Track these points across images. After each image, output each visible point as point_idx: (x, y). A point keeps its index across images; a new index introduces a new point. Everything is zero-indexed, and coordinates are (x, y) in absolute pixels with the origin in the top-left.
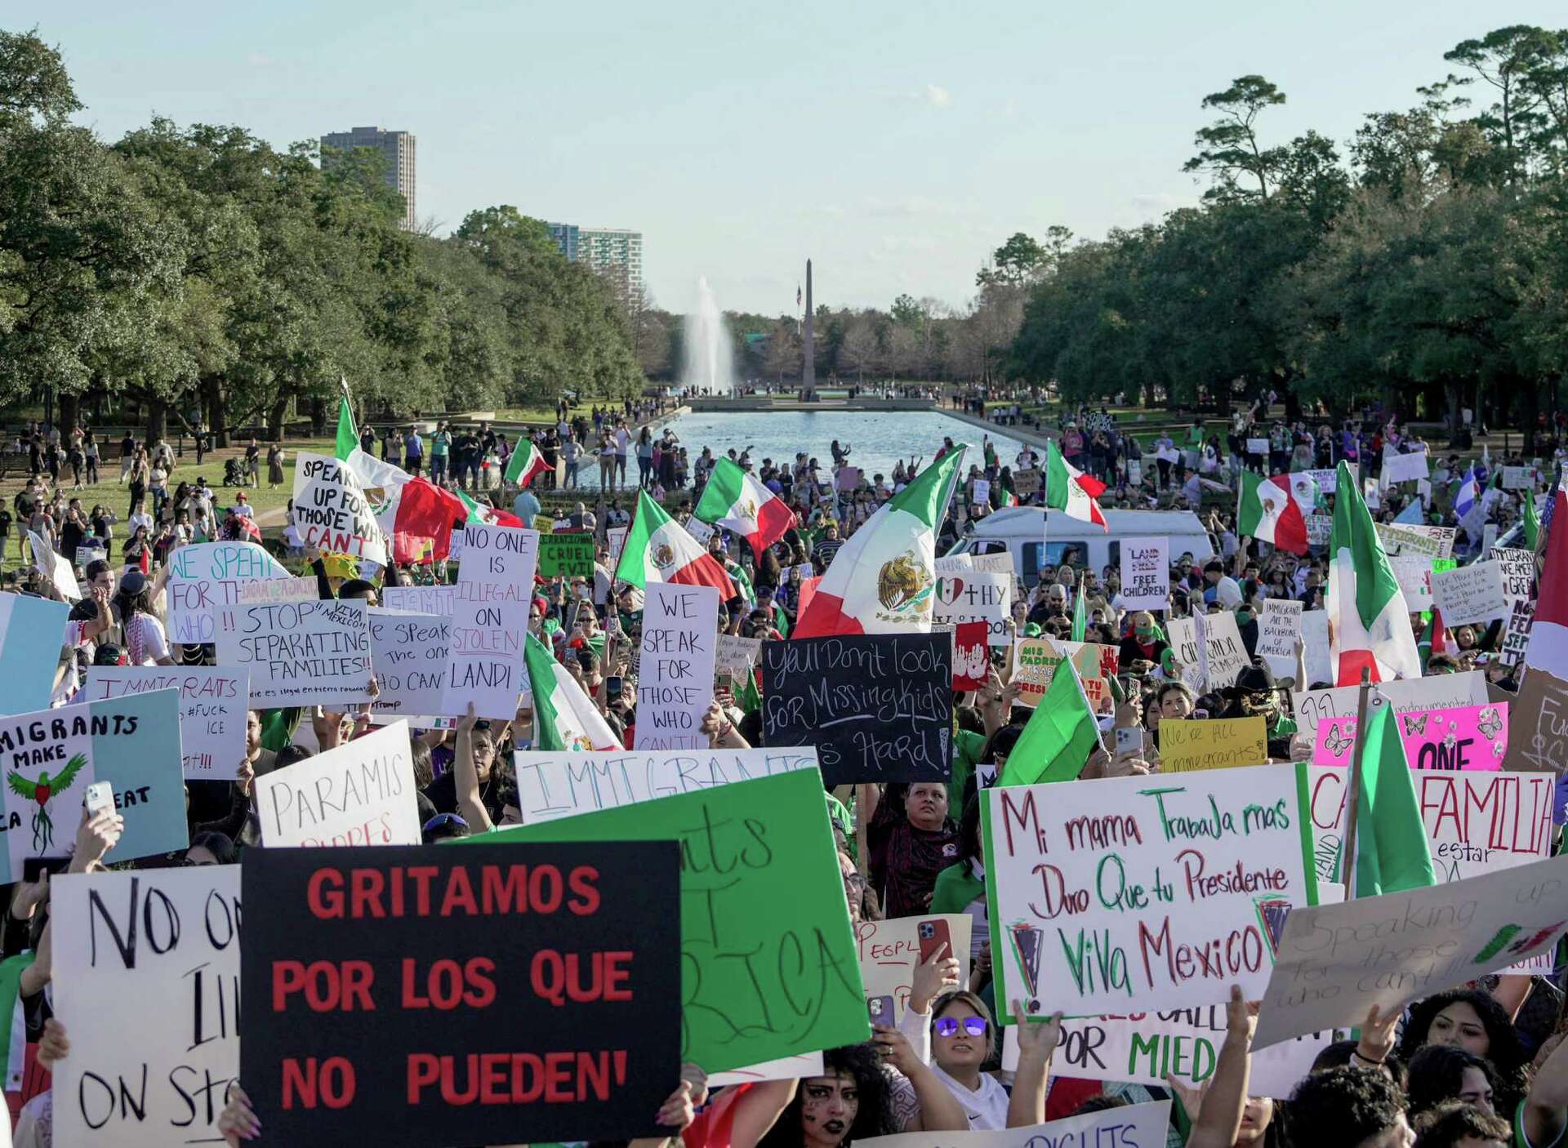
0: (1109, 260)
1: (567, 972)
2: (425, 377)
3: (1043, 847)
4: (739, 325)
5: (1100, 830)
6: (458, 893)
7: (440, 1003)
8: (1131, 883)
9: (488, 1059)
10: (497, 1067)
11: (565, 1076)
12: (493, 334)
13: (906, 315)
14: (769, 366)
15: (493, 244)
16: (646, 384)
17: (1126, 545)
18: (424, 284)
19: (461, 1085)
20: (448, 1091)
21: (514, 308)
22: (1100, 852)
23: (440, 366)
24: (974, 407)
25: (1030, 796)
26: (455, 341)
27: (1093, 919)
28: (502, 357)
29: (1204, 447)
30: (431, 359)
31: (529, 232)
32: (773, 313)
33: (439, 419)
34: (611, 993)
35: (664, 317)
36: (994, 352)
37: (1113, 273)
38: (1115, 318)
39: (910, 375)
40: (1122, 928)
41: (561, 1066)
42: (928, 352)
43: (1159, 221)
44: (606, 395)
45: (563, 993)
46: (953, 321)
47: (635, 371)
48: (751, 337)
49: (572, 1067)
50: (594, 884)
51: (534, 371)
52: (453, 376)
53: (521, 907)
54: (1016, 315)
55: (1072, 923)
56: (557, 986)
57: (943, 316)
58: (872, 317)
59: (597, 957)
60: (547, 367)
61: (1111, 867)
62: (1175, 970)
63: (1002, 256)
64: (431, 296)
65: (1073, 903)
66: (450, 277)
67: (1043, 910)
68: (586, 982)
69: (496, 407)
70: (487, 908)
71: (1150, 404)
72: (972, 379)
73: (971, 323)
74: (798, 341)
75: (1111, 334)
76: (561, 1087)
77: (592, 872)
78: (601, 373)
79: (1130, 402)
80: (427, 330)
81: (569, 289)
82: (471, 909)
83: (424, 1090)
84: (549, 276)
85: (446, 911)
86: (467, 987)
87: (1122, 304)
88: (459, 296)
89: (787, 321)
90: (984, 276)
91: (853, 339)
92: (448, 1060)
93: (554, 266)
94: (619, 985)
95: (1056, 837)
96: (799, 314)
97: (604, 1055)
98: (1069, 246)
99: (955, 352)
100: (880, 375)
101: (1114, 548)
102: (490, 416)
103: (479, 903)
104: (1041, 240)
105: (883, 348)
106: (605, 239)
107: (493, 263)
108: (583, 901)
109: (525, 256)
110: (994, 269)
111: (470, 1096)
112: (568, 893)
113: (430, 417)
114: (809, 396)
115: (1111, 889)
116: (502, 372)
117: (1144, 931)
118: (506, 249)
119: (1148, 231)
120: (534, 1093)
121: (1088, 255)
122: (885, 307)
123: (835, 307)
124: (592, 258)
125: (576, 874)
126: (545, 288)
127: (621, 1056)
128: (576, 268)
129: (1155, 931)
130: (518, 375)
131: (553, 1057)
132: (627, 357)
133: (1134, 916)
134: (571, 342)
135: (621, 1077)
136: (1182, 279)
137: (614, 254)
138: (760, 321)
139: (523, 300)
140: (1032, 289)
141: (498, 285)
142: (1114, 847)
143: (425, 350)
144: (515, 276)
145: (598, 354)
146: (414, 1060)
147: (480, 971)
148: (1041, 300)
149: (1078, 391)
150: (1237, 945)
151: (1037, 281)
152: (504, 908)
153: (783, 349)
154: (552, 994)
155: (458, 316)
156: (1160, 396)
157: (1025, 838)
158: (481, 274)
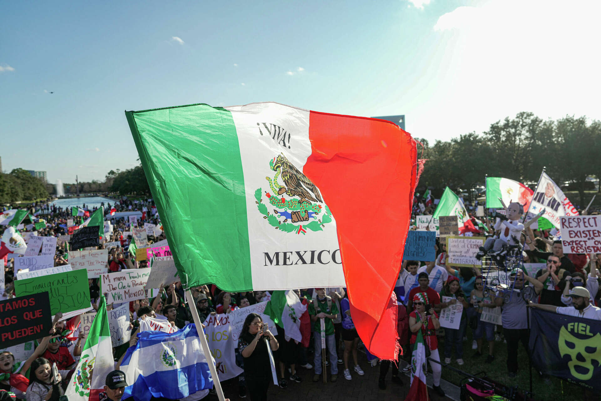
0: (126, 174)
1: (30, 315)
2: (6, 197)
3: (110, 282)
4: (65, 186)
5: (119, 279)
6: (8, 307)
7: (7, 325)
8: (124, 285)
9: (17, 331)
10: (19, 332)
11: (32, 330)
12: (19, 189)
13: (94, 183)
14: (71, 191)
15: (18, 175)
16: (49, 195)
17: (130, 217)
18: (4, 182)
19: (12, 336)
20: (10, 338)
21: (23, 185)
22: (119, 281)
23: (9, 195)
24: (106, 196)
25: (108, 275)
26: (12, 191)
27: (117, 291)
28: (21, 192)
29: (141, 201)
30: (7, 194)
31: (24, 172)
32: (71, 183)
33: (10, 203)
34: (39, 316)
35: (52, 185)
36: (109, 188)
37: (127, 176)
38: (127, 182)
39: (95, 191)
40: (122, 292)
41: (31, 329)
42: (98, 188)
43: (133, 168)
44: (42, 197)
45: (30, 318)
46: (102, 183)
47: (47, 193)
48: (68, 187)
49: (33, 329)
50: (33, 301)
51: (27, 195)
52: (12, 196)
53: (20, 307)
54: (112, 182)
55: (113, 292)
56: (29, 317)
57: (100, 182)
58: (89, 184)
59: (35, 311)
60: (30, 194)
61: (121, 284)
62: (130, 296)
63: (109, 174)
64: (6, 184)
65: (114, 289)
66: (10, 180)
67: (109, 290)
68: (34, 315)
69: (20, 201)
70: (14, 308)
71: (134, 194)
72: (105, 192)
73: (105, 184)
74: (76, 187)
75: (127, 184)
76: (31, 332)
77: (33, 299)
78: (40, 194)
79: (131, 194)
80: (6, 189)
81: (33, 181)
82: (11, 309)
83: (5, 339)
84: (29, 179)
85: (6, 310)
86: (12, 321)
87: (128, 180)
88: (12, 183)
89: (74, 185)
90: (106, 177)
91: (85, 187)
92: (9, 333)
93: (30, 178)
94: (40, 315)
95: (112, 280)
96: (76, 183)
97: (39, 326)
98: (120, 172)
99: (102, 188)
100: (90, 192)
101: (128, 217)
102: (20, 202)
103: (12, 307)
104: (115, 171)
105: (90, 187)
106: (40, 173)
107: (18, 177)
108: (32, 303)
109: (24, 176)
110: (108, 175)
111: (14, 338)
112: (29, 303)
113: (8, 203)
114: (78, 196)
115: (120, 286)
116: (21, 195)
117: (125, 292)
118: (21, 175)
119: (132, 170)
120: (27, 334)
121: (123, 173)
122: (90, 181)
123: (82, 182)
124: (38, 176)
125: (30, 300)
126: (29, 181)
127: (41, 325)
128: (34, 178)
129: (127, 291)
130: (25, 196)
131: (29, 328)
132: (45, 191)
133: (123, 290)
134: (35, 190)
135: (42, 328)
136: (137, 176)
137: (42, 175)
138: (69, 185)
139: (24, 183)
140: (114, 178)
141: (19, 181)
142: (121, 281)
143: (6, 192)
144: (23, 179)
145: (40, 191)
146: (3, 334)
147: (14, 318)
148: (116, 180)
149: (122, 194)
150: (140, 292)
151: (115, 177)
152: (17, 307)
153: (73, 189)
154: (28, 319)
155: (12, 187)
156: (135, 193)
157: (107, 281)
158: (16, 180)
